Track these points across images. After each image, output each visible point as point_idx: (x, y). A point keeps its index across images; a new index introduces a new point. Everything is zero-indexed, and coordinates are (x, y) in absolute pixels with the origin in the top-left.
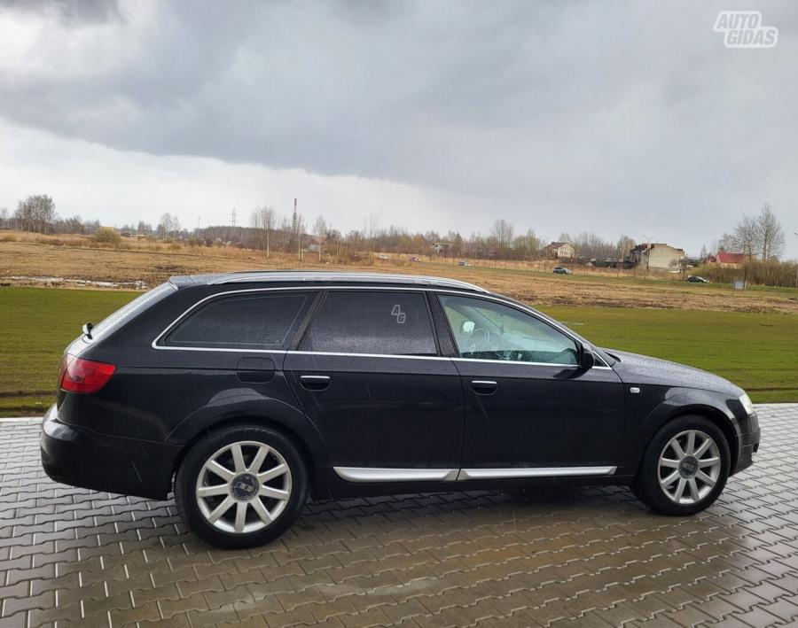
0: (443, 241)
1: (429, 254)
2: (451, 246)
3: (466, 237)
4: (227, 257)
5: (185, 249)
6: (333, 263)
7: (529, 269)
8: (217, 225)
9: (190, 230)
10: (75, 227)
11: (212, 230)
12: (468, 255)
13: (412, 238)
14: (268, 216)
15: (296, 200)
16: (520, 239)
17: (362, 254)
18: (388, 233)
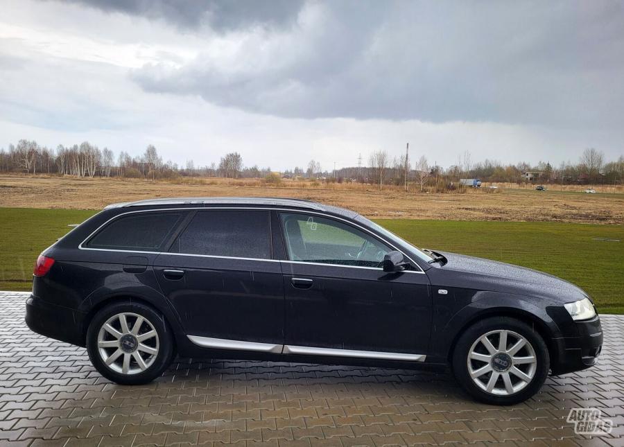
0: (533, 170)
1: (519, 182)
2: (541, 174)
3: (556, 166)
4: (351, 189)
5: (322, 185)
6: (433, 192)
7: (618, 192)
8: (348, 167)
9: (330, 171)
10: (254, 173)
11: (344, 170)
12: (557, 182)
13: (505, 169)
14: (382, 158)
15: (408, 144)
16: (610, 166)
17: (456, 184)
18: (483, 166)
